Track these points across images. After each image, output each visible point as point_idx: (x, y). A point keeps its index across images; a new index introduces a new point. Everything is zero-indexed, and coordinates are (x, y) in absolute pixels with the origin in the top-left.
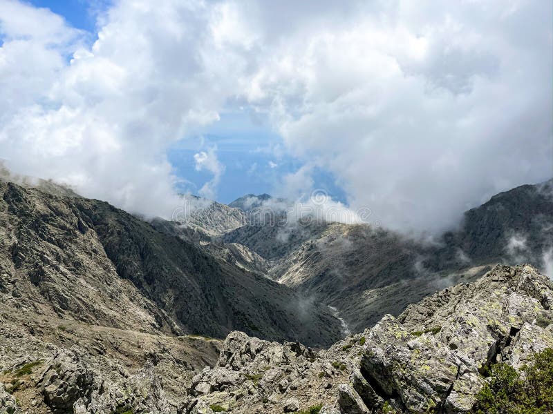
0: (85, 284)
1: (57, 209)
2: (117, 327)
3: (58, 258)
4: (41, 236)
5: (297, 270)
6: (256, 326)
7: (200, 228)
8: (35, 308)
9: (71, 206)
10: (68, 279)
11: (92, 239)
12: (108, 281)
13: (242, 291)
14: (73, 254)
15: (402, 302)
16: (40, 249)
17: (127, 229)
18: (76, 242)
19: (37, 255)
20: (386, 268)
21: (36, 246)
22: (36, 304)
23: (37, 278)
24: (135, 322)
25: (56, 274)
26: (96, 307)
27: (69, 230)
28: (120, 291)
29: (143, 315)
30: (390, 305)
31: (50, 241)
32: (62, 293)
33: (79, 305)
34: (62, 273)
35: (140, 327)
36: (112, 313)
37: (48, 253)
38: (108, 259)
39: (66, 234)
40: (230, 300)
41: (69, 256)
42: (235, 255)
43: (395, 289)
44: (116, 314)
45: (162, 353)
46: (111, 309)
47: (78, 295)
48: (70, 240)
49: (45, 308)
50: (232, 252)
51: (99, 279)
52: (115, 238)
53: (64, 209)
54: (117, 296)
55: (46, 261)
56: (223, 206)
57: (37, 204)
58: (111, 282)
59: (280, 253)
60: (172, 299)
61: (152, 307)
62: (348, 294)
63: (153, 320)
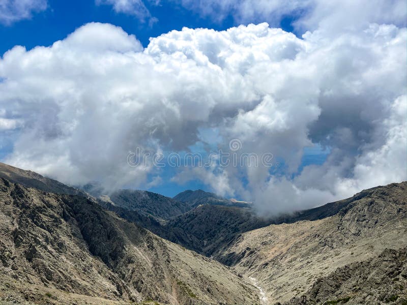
0: (65, 260)
1: (48, 203)
3: (47, 240)
4: (36, 223)
6: (194, 293)
7: (151, 215)
8: (28, 278)
9: (58, 200)
10: (53, 256)
11: (72, 225)
12: (83, 258)
13: (183, 265)
14: (58, 236)
15: (307, 274)
16: (34, 233)
17: (99, 217)
18: (61, 228)
19: (32, 237)
20: (293, 247)
21: (31, 231)
22: (28, 275)
23: (31, 255)
24: (101, 290)
25: (44, 252)
26: (73, 278)
27: (56, 218)
28: (91, 266)
29: (107, 284)
30: (297, 276)
31: (42, 227)
32: (48, 267)
33: (60, 277)
34: (49, 252)
35: (104, 295)
36: (84, 283)
37: (40, 235)
38: (83, 240)
39: (54, 221)
40: (174, 272)
41: (55, 238)
42: (177, 237)
43: (300, 264)
44: (87, 284)
46: (84, 280)
47: (59, 269)
48: (57, 226)
49: (35, 279)
50: (175, 234)
51: (76, 257)
52: (90, 224)
53: (54, 202)
54: (89, 269)
55: (38, 242)
56: (168, 199)
57: (35, 199)
58: (85, 258)
59: (211, 235)
60: (130, 271)
61: (115, 278)
62: (264, 268)
63: (115, 288)
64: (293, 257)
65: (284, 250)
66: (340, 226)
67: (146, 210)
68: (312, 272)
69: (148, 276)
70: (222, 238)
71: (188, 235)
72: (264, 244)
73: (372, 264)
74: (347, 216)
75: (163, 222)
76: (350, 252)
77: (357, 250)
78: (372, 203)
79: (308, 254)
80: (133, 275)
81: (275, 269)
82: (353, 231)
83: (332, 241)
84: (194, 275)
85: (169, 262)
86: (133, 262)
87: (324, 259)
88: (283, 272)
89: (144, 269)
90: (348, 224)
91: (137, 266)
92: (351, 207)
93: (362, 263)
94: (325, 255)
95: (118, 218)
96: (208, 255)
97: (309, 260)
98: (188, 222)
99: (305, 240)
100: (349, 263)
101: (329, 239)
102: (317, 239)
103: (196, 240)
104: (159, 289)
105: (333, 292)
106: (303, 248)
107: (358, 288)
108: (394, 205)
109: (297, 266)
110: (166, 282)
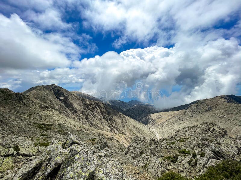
0: (96, 120)
1: (91, 103)
2: (102, 130)
3: (91, 114)
4: (88, 109)
6: (134, 133)
7: (121, 108)
8: (86, 125)
10: (93, 119)
12: (101, 120)
13: (131, 124)
14: (94, 113)
15: (173, 129)
16: (88, 112)
18: (95, 110)
20: (168, 120)
23: (87, 118)
25: (90, 117)
26: (98, 125)
28: (103, 122)
29: (108, 128)
30: (169, 129)
31: (90, 110)
32: (92, 122)
33: (95, 125)
34: (92, 117)
35: (107, 131)
36: (101, 127)
38: (101, 114)
39: (93, 108)
40: (128, 126)
45: (113, 138)
47: (95, 122)
49: (88, 125)
50: (128, 114)
52: (103, 110)
53: (93, 103)
55: (89, 114)
56: (126, 103)
57: (88, 102)
59: (140, 115)
60: (115, 124)
61: (110, 126)
62: (158, 126)
63: (110, 129)
64: (168, 123)
65: (165, 121)
66: (185, 113)
67: (119, 106)
68: (175, 128)
69: (120, 126)
70: (143, 116)
71: (132, 114)
72: (158, 118)
73: (198, 126)
74: (188, 110)
75: (124, 110)
76: (189, 122)
77: (192, 122)
78: (198, 105)
80: (116, 126)
81: (162, 127)
82: (190, 115)
83: (182, 118)
84: (134, 127)
85: (126, 122)
86: (115, 122)
87: (179, 124)
88: (165, 128)
89: (119, 124)
90: (188, 112)
91: (117, 123)
92: (190, 107)
93: (194, 126)
96: (139, 121)
97: (174, 124)
98: (132, 110)
99: (172, 118)
100: (189, 126)
101: (181, 118)
102: (177, 117)
103: (135, 116)
104: (123, 131)
105: (182, 135)
106: (172, 120)
107: (192, 134)
108: (207, 107)
109: (169, 126)
110: (126, 128)
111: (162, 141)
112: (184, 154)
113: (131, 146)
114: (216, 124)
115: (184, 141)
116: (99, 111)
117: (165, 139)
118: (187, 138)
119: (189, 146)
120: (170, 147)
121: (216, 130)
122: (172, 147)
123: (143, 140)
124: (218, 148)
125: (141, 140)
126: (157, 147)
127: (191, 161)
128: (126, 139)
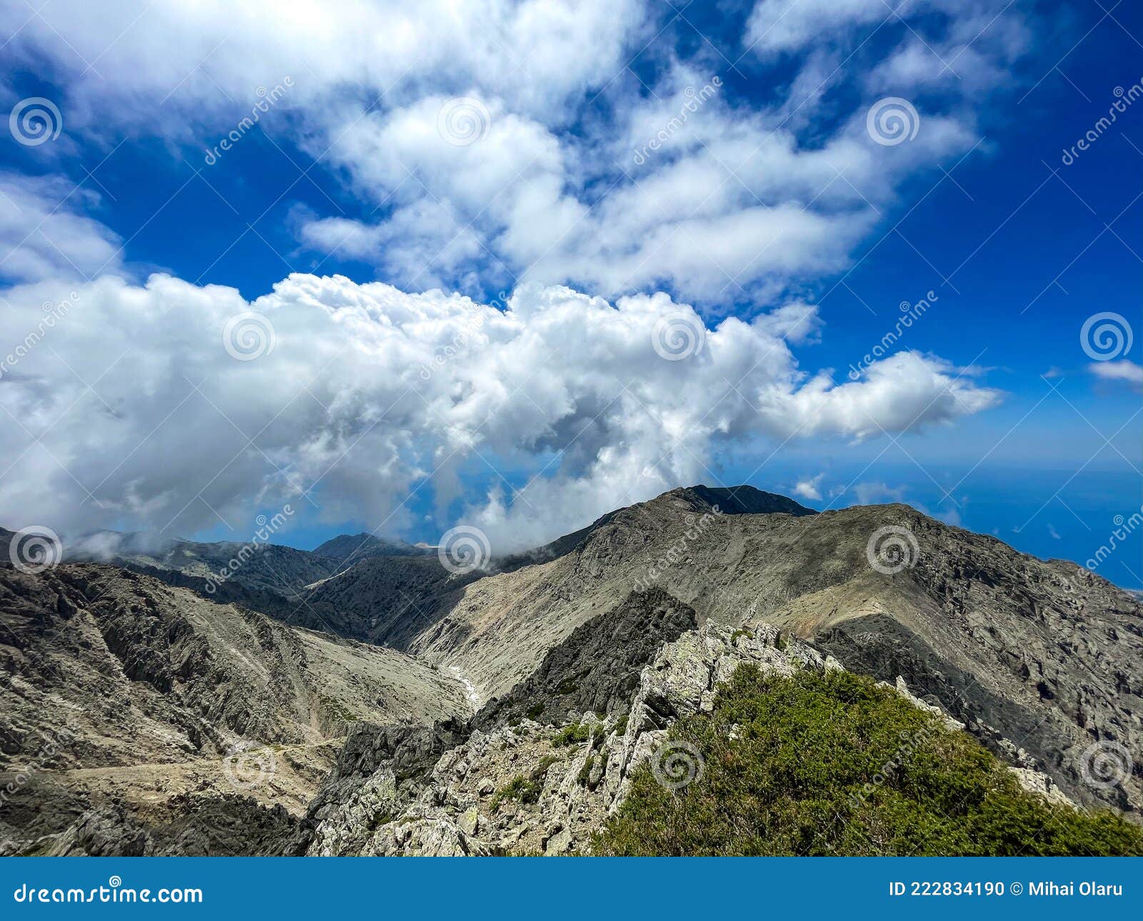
0: (60, 702)
2: (118, 763)
3: (10, 666)
5: (408, 626)
6: (353, 713)
7: (269, 586)
10: (27, 698)
11: (82, 625)
12: (105, 688)
13: (333, 666)
14: (43, 654)
15: (536, 644)
17: (150, 603)
18: (50, 635)
20: (515, 608)
24: (151, 750)
26: (78, 737)
27: (39, 616)
28: (128, 704)
29: (167, 734)
30: (522, 651)
32: (11, 726)
33: (42, 741)
34: (15, 691)
35: (159, 757)
36: (106, 742)
38: (109, 654)
39: (32, 623)
40: (314, 683)
41: (34, 659)
43: (526, 632)
44: (115, 742)
45: (202, 789)
46: (108, 736)
47: (42, 724)
48: (39, 632)
51: (89, 690)
52: (128, 618)
54: (120, 712)
56: (304, 553)
58: (112, 690)
59: (385, 608)
60: (221, 698)
61: (185, 717)
62: (472, 647)
63: (183, 738)
64: (515, 623)
65: (502, 615)
66: (577, 568)
67: (259, 576)
68: (542, 641)
69: (260, 699)
70: (403, 611)
71: (343, 613)
73: (617, 615)
74: (586, 553)
75: (293, 596)
76: (592, 603)
77: (599, 599)
78: (615, 531)
79: (536, 615)
80: (228, 706)
81: (490, 647)
82: (594, 573)
84: (354, 680)
85: (305, 666)
86: (227, 679)
87: (558, 618)
88: (502, 649)
89: (253, 687)
90: (588, 563)
91: (237, 684)
92: (591, 539)
93: (605, 615)
94: (559, 613)
95: (195, 599)
96: (379, 643)
97: (538, 624)
98: (342, 591)
99: (532, 594)
100: (590, 618)
101: (564, 589)
102: (548, 591)
103: (356, 619)
104: (283, 720)
105: (569, 665)
106: (529, 607)
107: (601, 651)
108: (640, 532)
109: (521, 636)
110: (298, 704)
111: (491, 717)
112: (572, 746)
113: (330, 798)
114: (665, 593)
115: (574, 689)
116: (95, 635)
117: (501, 704)
118: (584, 673)
119: (592, 702)
120: (519, 734)
121: (666, 615)
122: (527, 733)
123: (398, 742)
124: (659, 685)
125: (384, 745)
126: (465, 752)
127: (589, 766)
128: (297, 767)
